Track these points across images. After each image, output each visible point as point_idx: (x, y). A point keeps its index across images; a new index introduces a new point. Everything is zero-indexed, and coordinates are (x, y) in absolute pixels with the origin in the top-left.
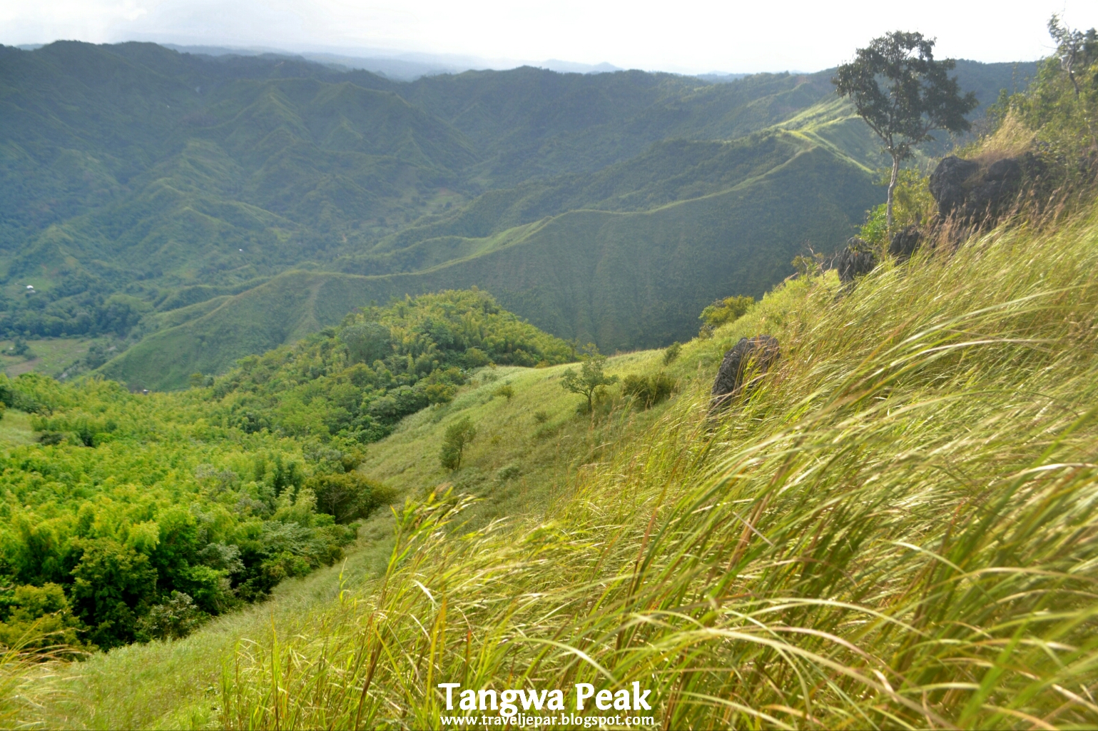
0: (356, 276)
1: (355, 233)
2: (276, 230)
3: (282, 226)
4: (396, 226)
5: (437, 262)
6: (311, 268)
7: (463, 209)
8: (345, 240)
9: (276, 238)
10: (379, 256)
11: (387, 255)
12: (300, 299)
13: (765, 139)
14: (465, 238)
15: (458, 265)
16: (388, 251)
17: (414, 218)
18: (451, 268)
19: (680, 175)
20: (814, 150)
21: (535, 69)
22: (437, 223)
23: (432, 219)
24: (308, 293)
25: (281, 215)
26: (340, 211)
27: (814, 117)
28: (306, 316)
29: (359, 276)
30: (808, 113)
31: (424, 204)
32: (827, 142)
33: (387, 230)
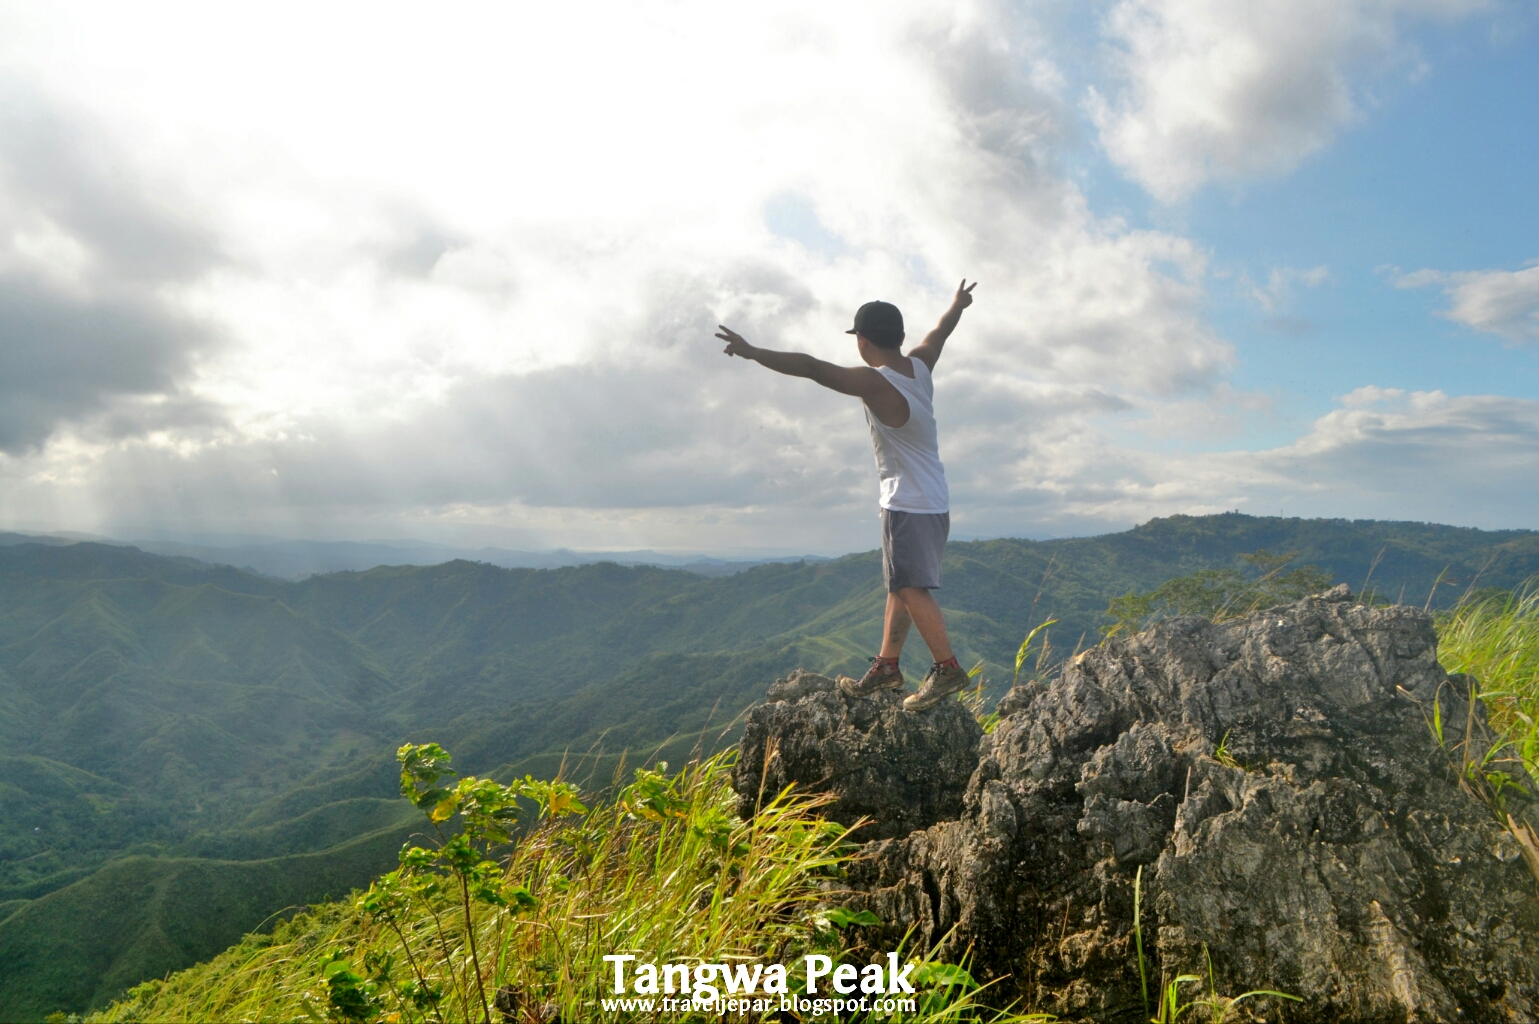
0: (226, 863)
1: (214, 798)
2: (93, 798)
3: (103, 790)
4: (276, 786)
5: (343, 836)
6: (155, 853)
7: (379, 759)
8: (199, 809)
9: (93, 808)
10: (255, 831)
11: (268, 828)
12: (139, 899)
13: (785, 649)
14: (383, 800)
15: (378, 839)
16: (268, 823)
17: (304, 773)
18: (366, 843)
19: (680, 700)
20: (849, 661)
21: (473, 564)
22: (337, 780)
23: (331, 775)
24: (152, 890)
25: (101, 774)
26: (190, 766)
27: (842, 617)
28: (147, 925)
29: (230, 862)
30: (835, 611)
31: (317, 753)
32: (862, 649)
33: (262, 793)
